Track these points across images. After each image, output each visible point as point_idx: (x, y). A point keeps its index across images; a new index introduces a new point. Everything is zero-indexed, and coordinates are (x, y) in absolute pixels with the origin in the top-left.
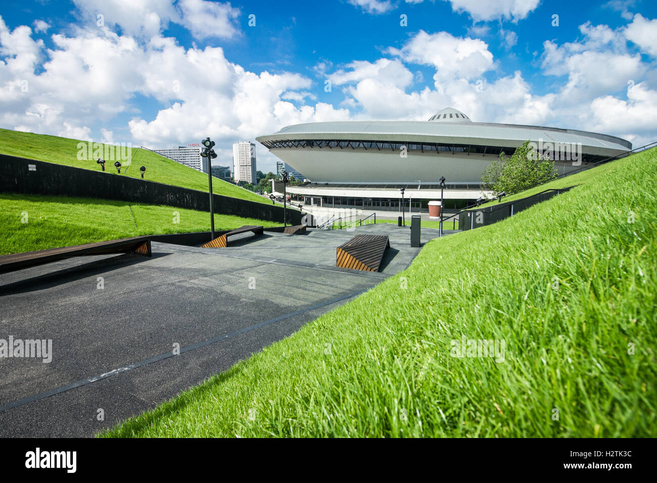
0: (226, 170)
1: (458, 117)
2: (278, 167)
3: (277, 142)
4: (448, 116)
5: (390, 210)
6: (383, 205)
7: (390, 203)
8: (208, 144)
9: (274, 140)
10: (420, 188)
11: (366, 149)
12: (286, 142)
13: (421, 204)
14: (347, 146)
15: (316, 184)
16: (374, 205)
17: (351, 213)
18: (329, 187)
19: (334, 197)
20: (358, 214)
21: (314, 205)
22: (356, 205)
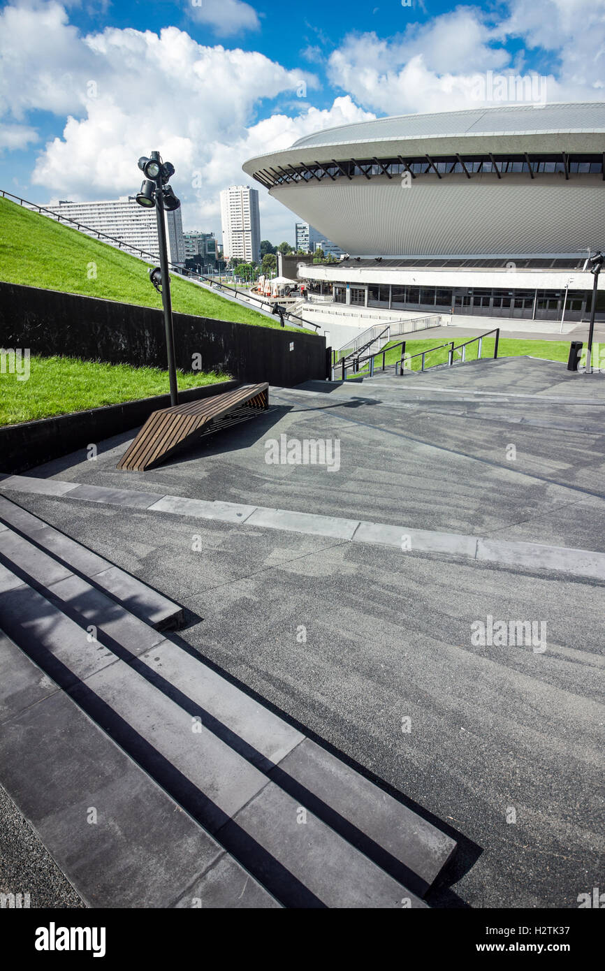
0: (208, 239)
2: (297, 232)
5: (512, 316)
6: (497, 304)
7: (513, 301)
11: (469, 177)
14: (427, 171)
15: (358, 260)
16: (477, 303)
17: (428, 321)
18: (384, 265)
19: (393, 286)
20: (441, 323)
21: (351, 303)
22: (437, 304)
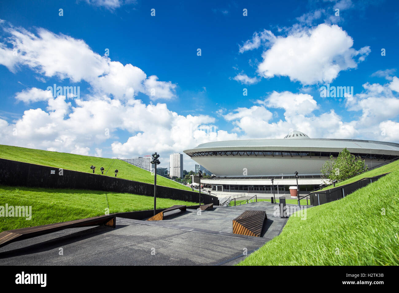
0: (165, 170)
1: (301, 135)
2: (196, 167)
3: (196, 153)
4: (295, 135)
5: (266, 193)
6: (261, 190)
7: (265, 188)
8: (155, 156)
9: (194, 152)
10: (283, 178)
11: (248, 156)
12: (200, 153)
13: (284, 189)
14: (237, 154)
15: (219, 177)
16: (255, 189)
17: (241, 195)
18: (227, 179)
19: (230, 185)
20: (245, 195)
21: (218, 191)
22: (244, 190)
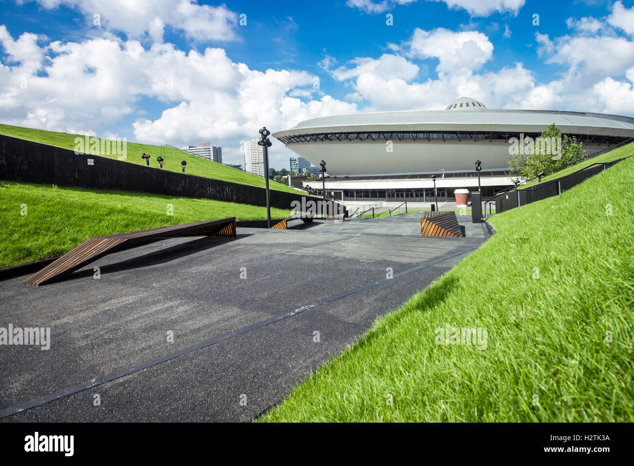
1: (474, 105)
3: (295, 136)
4: (464, 105)
5: (415, 201)
6: (407, 196)
7: (414, 194)
9: (292, 135)
10: (445, 177)
11: (387, 140)
12: (303, 136)
13: (446, 194)
14: (368, 137)
15: (335, 177)
16: (398, 196)
17: (376, 205)
18: (350, 180)
19: (356, 190)
20: (382, 206)
22: (379, 197)
